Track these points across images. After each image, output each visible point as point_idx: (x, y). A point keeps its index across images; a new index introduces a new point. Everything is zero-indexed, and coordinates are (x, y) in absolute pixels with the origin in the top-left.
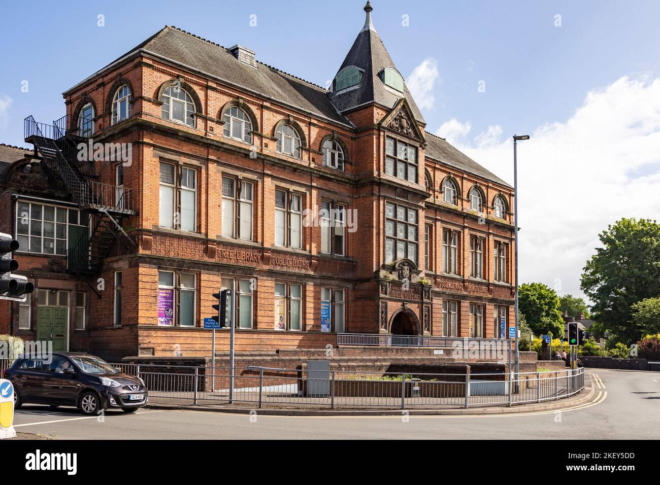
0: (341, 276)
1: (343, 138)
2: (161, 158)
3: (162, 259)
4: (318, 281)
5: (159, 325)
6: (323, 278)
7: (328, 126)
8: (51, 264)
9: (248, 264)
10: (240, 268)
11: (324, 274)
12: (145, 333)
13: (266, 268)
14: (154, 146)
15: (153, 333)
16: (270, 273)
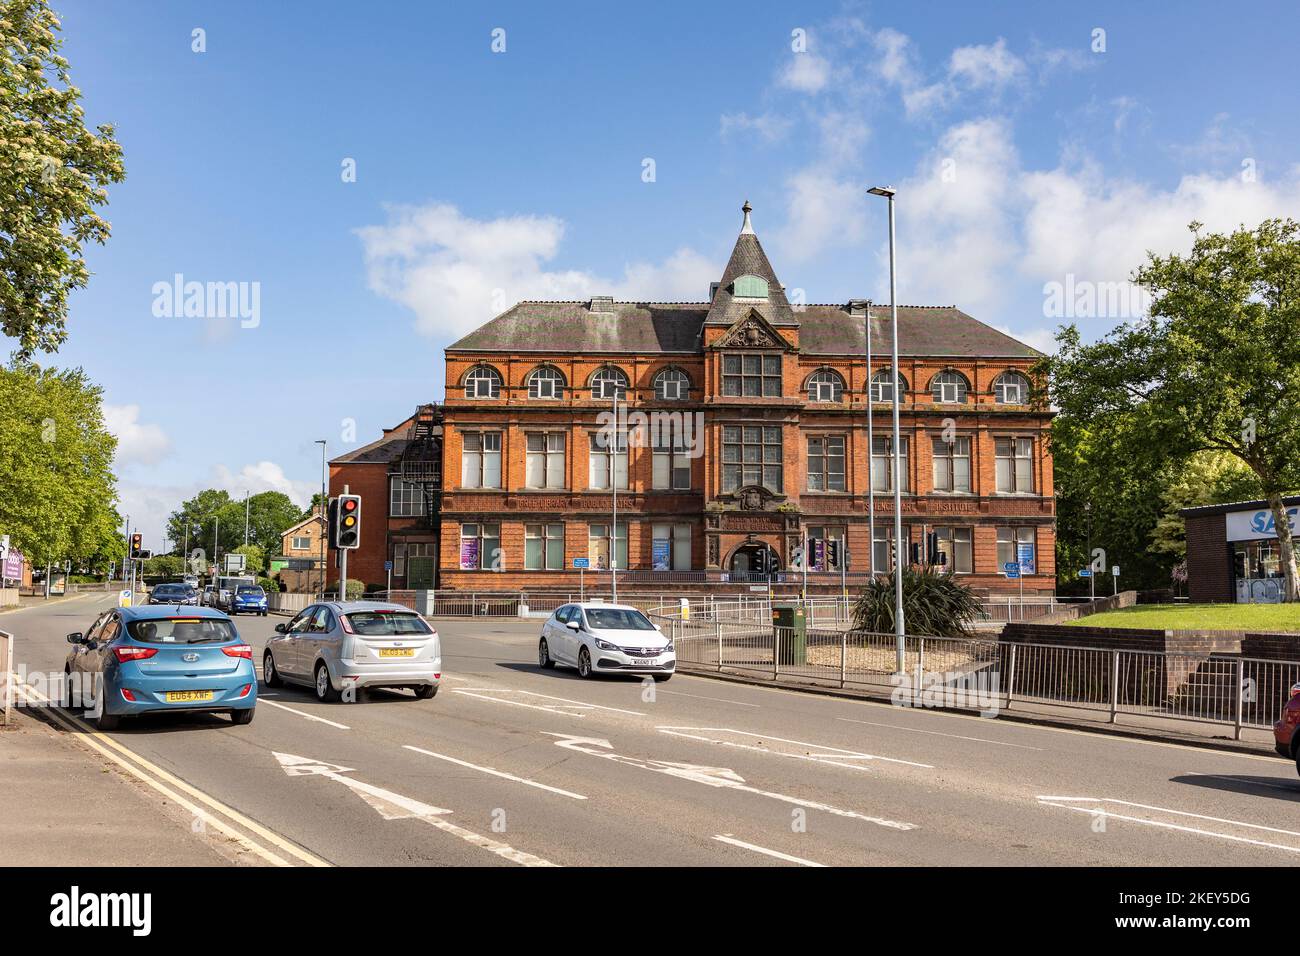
0: (680, 511)
1: (685, 367)
2: (462, 432)
3: (461, 514)
4: (647, 519)
5: (462, 568)
6: (651, 515)
7: (661, 359)
8: (418, 522)
9: (555, 511)
10: (544, 515)
11: (655, 511)
12: (447, 576)
13: (574, 511)
14: (455, 424)
15: (454, 576)
16: (580, 517)
